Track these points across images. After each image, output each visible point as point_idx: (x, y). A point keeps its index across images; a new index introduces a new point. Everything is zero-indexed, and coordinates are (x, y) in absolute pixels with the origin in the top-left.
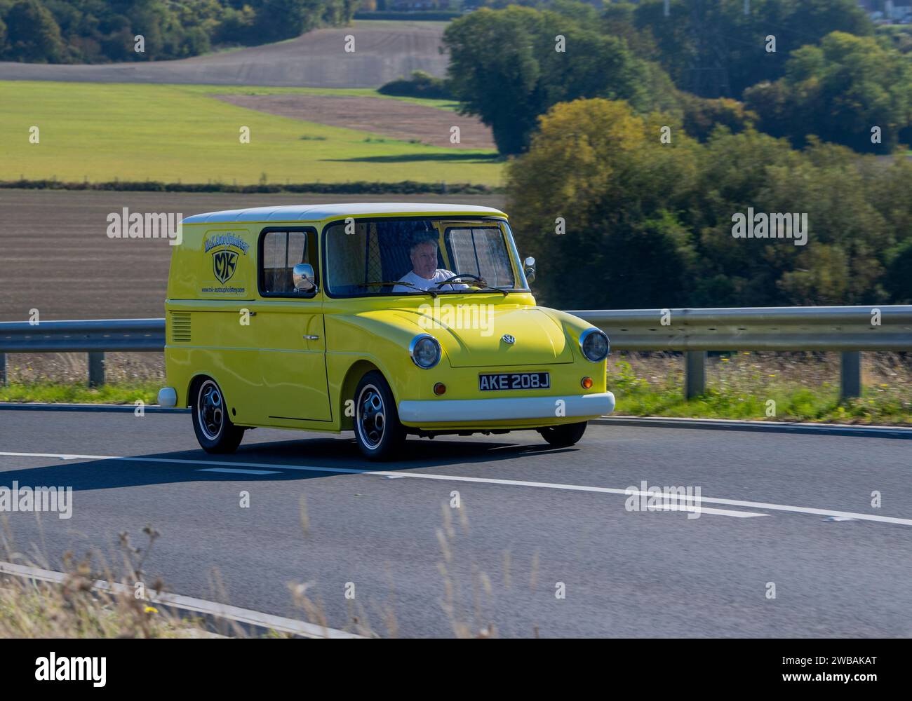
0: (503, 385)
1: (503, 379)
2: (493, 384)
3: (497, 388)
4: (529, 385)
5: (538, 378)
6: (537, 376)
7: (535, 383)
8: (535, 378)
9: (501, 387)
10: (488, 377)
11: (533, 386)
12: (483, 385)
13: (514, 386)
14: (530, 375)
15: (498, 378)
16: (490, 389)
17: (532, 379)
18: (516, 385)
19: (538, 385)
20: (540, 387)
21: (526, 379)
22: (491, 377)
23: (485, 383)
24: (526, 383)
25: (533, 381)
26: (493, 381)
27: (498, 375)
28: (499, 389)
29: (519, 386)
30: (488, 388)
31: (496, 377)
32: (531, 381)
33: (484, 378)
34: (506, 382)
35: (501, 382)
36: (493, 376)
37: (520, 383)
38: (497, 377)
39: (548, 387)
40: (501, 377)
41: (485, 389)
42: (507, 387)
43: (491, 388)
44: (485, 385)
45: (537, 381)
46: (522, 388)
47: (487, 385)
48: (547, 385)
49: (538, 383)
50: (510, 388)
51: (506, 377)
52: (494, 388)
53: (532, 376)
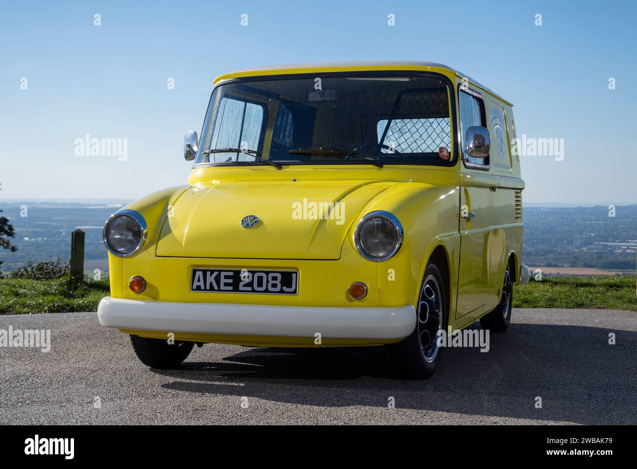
0: (226, 284)
1: (226, 277)
2: (211, 283)
3: (216, 288)
4: (264, 288)
5: (279, 279)
6: (279, 276)
7: (274, 286)
8: (275, 278)
9: (222, 287)
10: (205, 272)
11: (270, 289)
12: (196, 283)
13: (241, 288)
14: (267, 273)
15: (219, 275)
16: (205, 290)
17: (270, 279)
18: (244, 286)
19: (278, 289)
20: (282, 291)
21: (260, 279)
22: (208, 273)
23: (199, 281)
24: (260, 284)
25: (271, 282)
26: (211, 279)
27: (220, 271)
28: (219, 290)
29: (250, 289)
30: (203, 288)
31: (216, 274)
32: (268, 282)
33: (199, 274)
34: (231, 281)
35: (223, 281)
36: (212, 272)
37: (250, 284)
38: (218, 273)
39: (295, 292)
40: (223, 274)
41: (198, 288)
42: (231, 288)
43: (208, 287)
44: (199, 284)
45: (278, 282)
46: (253, 291)
47: (201, 284)
48: (292, 289)
49: (279, 285)
50: (236, 289)
51: (231, 274)
52: (212, 289)
53: (270, 275)
